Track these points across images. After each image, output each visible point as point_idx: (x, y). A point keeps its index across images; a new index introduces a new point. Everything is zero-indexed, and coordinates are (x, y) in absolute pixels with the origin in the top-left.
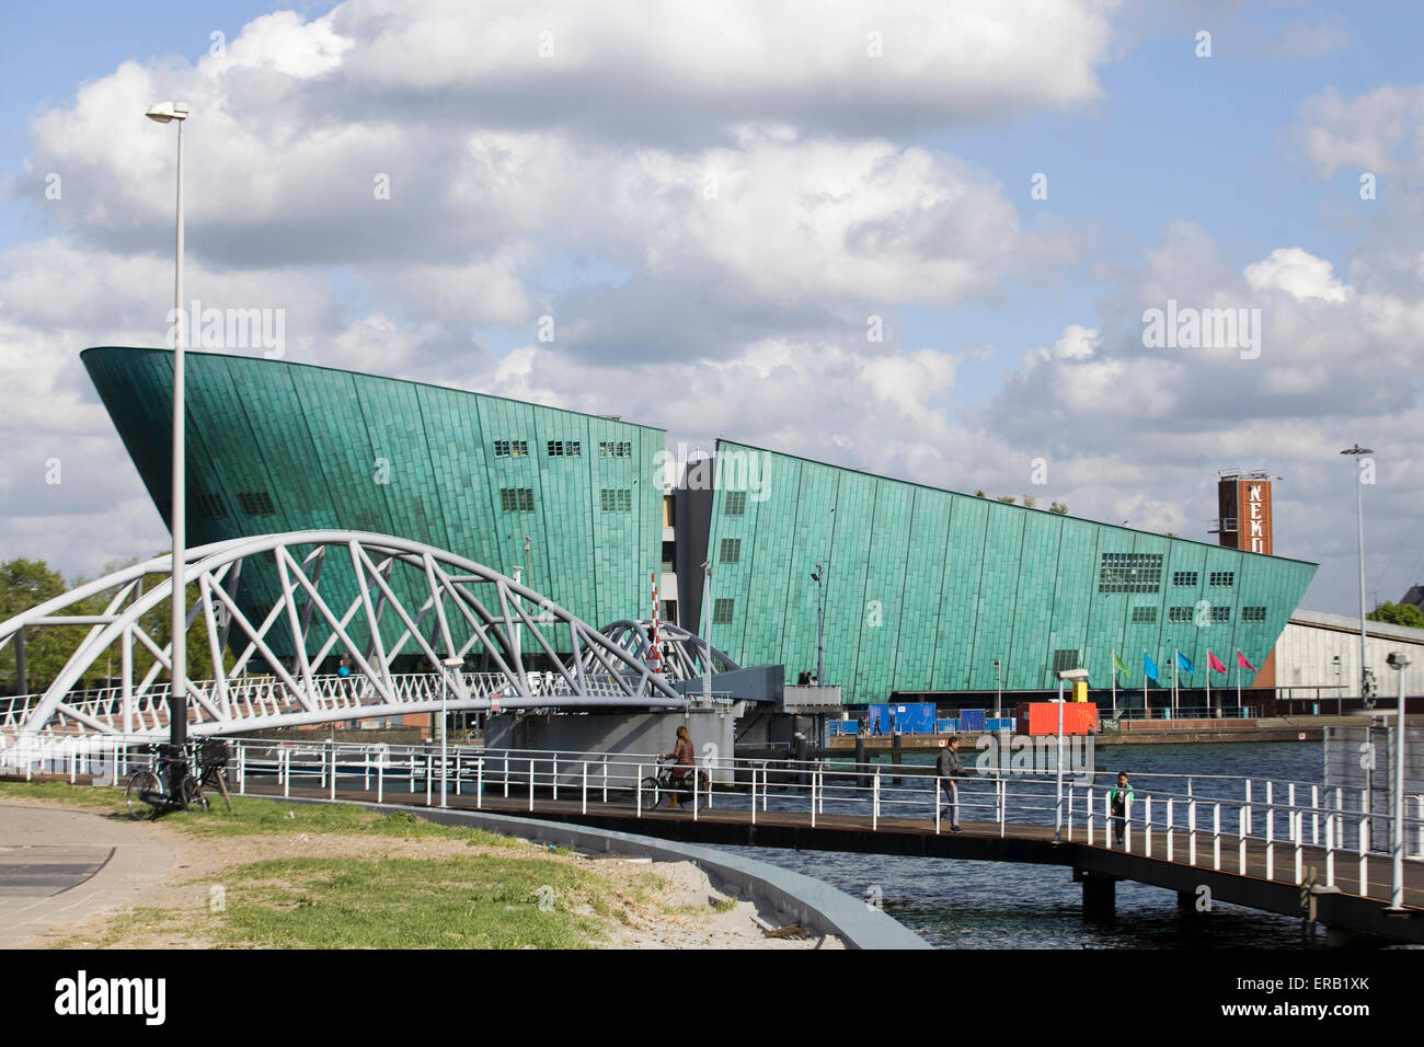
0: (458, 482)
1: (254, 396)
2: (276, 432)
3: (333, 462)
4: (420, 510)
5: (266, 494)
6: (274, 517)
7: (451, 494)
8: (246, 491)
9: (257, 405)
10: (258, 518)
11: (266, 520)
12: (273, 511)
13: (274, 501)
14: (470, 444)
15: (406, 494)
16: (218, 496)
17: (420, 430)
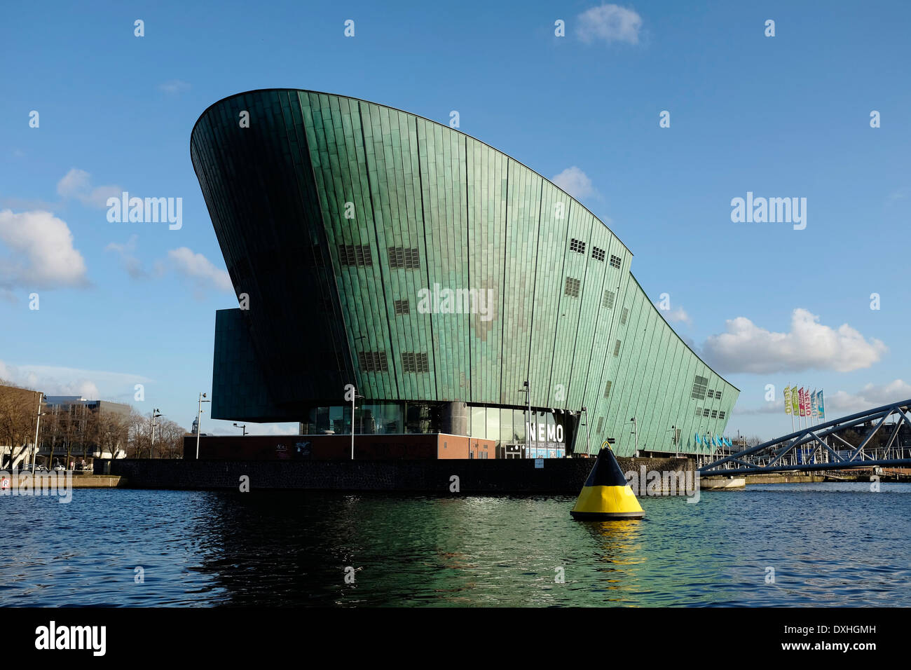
0: (548, 265)
1: (431, 159)
2: (441, 196)
3: (477, 231)
4: (523, 284)
5: (416, 250)
6: (417, 272)
7: (542, 274)
8: (398, 245)
9: (432, 167)
10: (401, 271)
11: (409, 274)
12: (418, 267)
13: (422, 257)
14: (560, 236)
15: (518, 268)
16: (368, 247)
17: (537, 219)
